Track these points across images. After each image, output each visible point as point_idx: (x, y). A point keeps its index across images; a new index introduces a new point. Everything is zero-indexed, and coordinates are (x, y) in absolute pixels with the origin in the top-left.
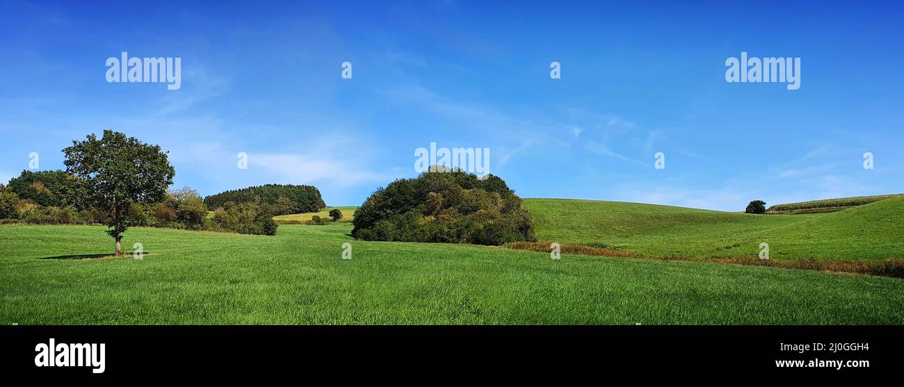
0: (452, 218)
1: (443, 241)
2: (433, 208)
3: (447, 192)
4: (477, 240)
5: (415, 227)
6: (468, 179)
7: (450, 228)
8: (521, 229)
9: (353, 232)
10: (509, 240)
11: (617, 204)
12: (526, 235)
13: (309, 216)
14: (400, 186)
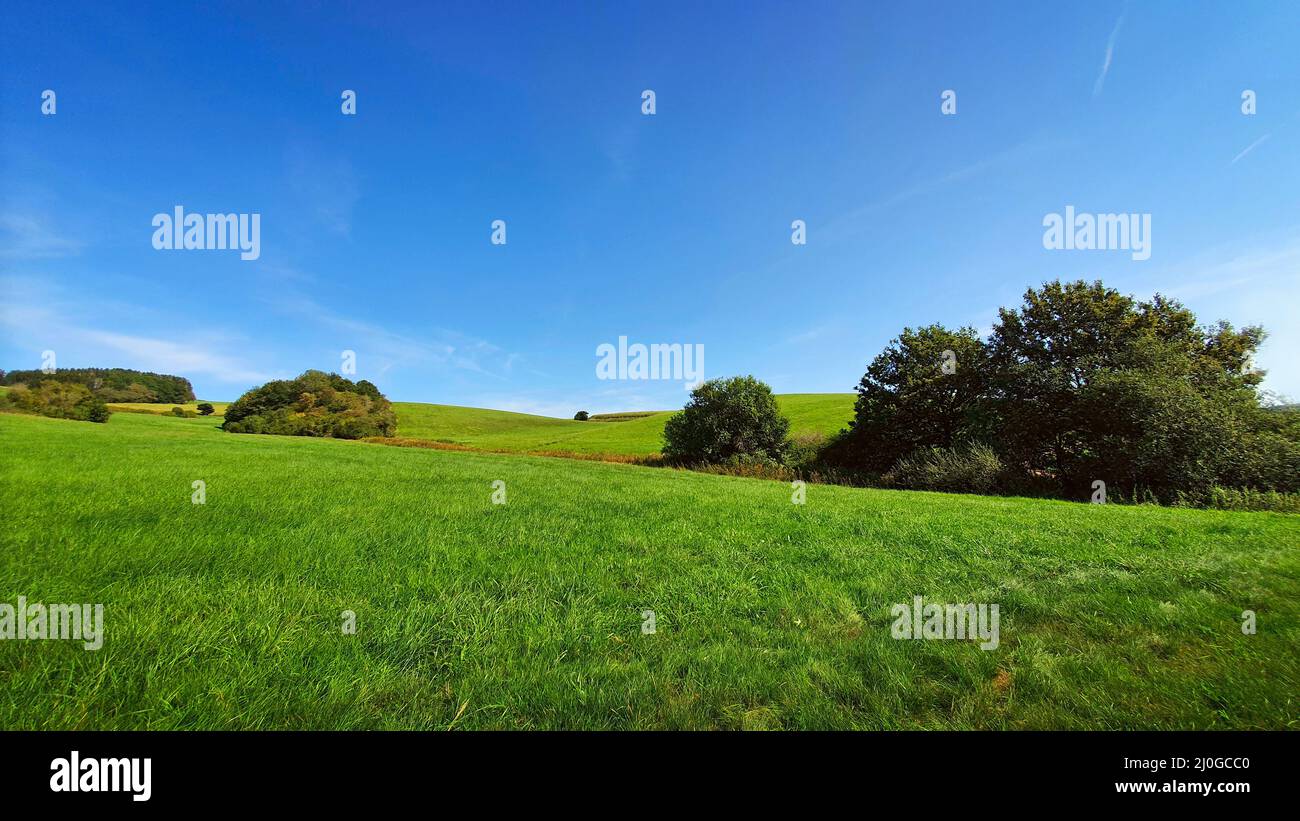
0: (322, 415)
1: (310, 434)
2: (306, 407)
3: (320, 393)
4: (338, 435)
5: (284, 422)
6: (342, 383)
7: (317, 424)
8: (380, 427)
9: (223, 425)
10: (367, 435)
11: (474, 410)
12: (385, 432)
13: (170, 407)
14: (276, 386)
